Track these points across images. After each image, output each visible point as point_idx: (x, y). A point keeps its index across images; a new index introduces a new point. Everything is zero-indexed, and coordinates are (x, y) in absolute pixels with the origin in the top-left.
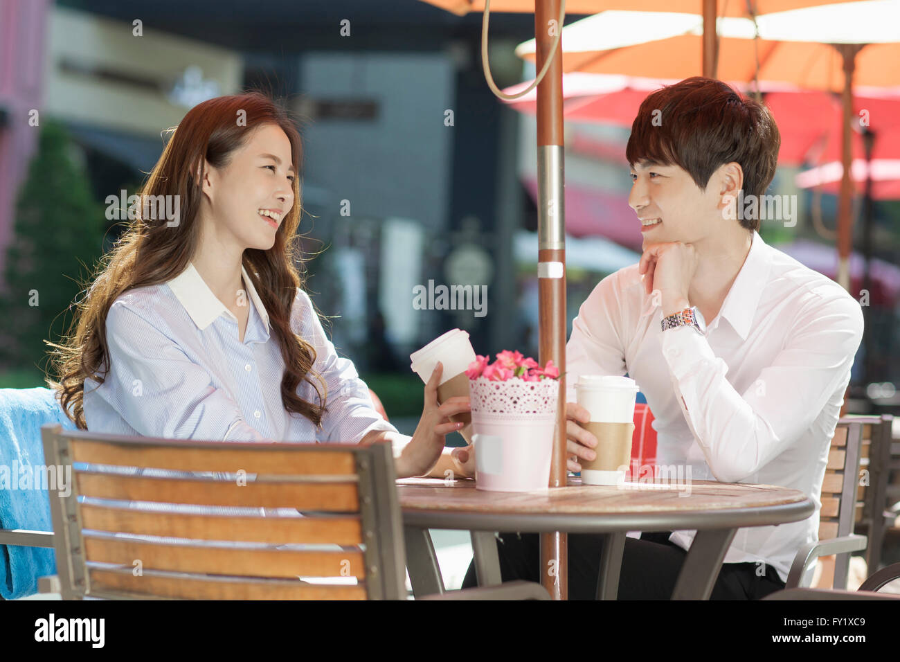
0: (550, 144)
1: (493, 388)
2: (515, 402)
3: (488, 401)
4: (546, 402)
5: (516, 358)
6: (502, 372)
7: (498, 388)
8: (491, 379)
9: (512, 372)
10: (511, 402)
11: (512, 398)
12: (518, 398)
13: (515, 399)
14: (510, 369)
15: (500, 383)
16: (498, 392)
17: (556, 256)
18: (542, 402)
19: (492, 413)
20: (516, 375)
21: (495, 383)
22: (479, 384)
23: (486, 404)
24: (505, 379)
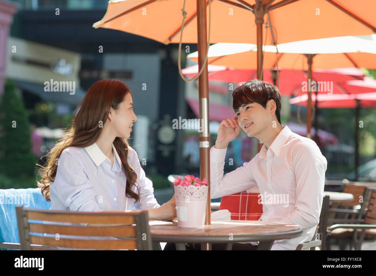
0: (204, 97)
1: (184, 189)
2: (192, 194)
3: (182, 194)
4: (203, 194)
5: (192, 177)
6: (187, 183)
7: (185, 189)
8: (183, 186)
9: (191, 183)
10: (190, 194)
11: (191, 193)
12: (193, 193)
13: (192, 193)
14: (190, 182)
15: (186, 187)
16: (185, 190)
17: (206, 139)
18: (202, 194)
19: (183, 198)
20: (192, 184)
21: (184, 187)
22: (178, 188)
23: (181, 195)
24: (188, 186)
